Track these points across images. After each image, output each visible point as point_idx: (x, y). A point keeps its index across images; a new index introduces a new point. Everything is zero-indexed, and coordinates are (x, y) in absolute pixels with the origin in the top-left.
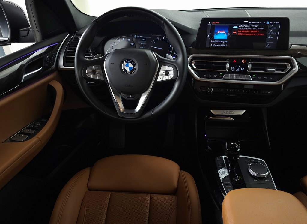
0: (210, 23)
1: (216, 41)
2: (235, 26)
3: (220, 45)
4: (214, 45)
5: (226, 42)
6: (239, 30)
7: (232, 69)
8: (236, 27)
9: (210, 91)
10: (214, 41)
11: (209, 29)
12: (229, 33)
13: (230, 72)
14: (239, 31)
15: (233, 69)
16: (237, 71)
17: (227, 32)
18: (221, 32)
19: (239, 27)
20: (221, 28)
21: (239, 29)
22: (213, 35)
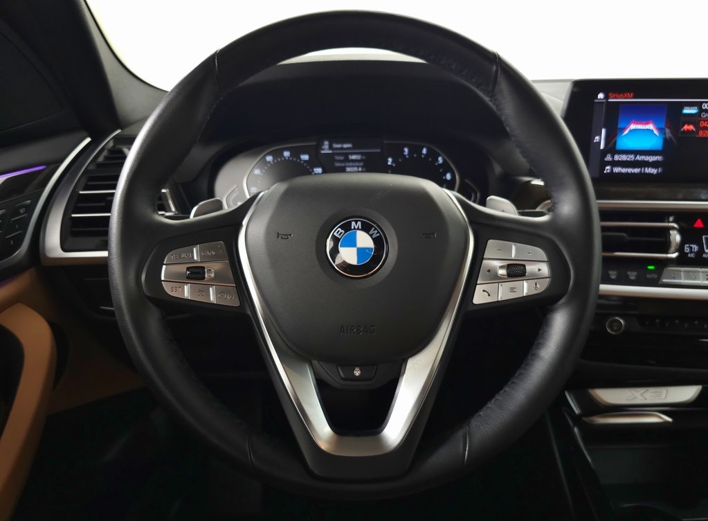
0: (601, 96)
1: (624, 158)
2: (690, 105)
3: (637, 170)
4: (617, 170)
5: (659, 158)
6: (704, 121)
7: (687, 249)
8: (693, 111)
9: (615, 328)
10: (617, 158)
11: (599, 116)
12: (667, 131)
13: (683, 261)
14: (703, 124)
15: (691, 252)
16: (704, 256)
17: (662, 125)
18: (640, 127)
19: (701, 110)
20: (642, 113)
21: (704, 115)
22: (611, 138)
